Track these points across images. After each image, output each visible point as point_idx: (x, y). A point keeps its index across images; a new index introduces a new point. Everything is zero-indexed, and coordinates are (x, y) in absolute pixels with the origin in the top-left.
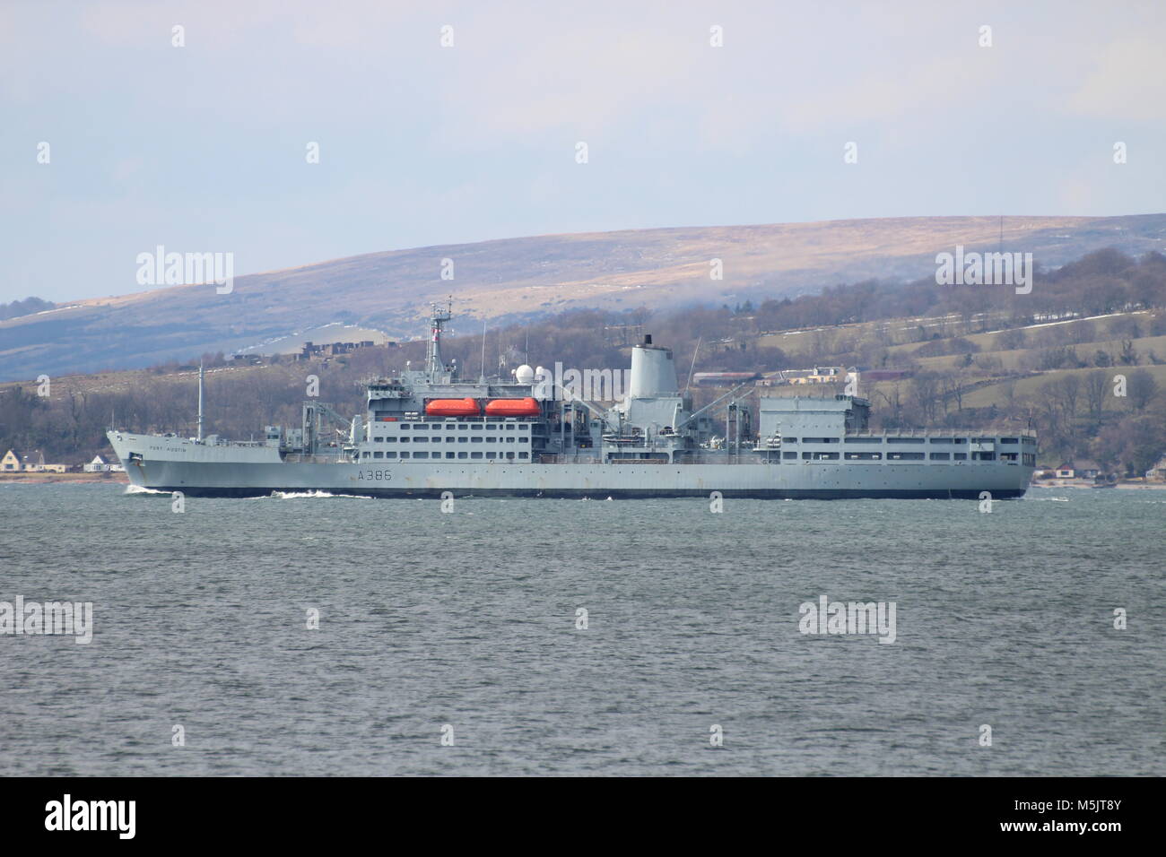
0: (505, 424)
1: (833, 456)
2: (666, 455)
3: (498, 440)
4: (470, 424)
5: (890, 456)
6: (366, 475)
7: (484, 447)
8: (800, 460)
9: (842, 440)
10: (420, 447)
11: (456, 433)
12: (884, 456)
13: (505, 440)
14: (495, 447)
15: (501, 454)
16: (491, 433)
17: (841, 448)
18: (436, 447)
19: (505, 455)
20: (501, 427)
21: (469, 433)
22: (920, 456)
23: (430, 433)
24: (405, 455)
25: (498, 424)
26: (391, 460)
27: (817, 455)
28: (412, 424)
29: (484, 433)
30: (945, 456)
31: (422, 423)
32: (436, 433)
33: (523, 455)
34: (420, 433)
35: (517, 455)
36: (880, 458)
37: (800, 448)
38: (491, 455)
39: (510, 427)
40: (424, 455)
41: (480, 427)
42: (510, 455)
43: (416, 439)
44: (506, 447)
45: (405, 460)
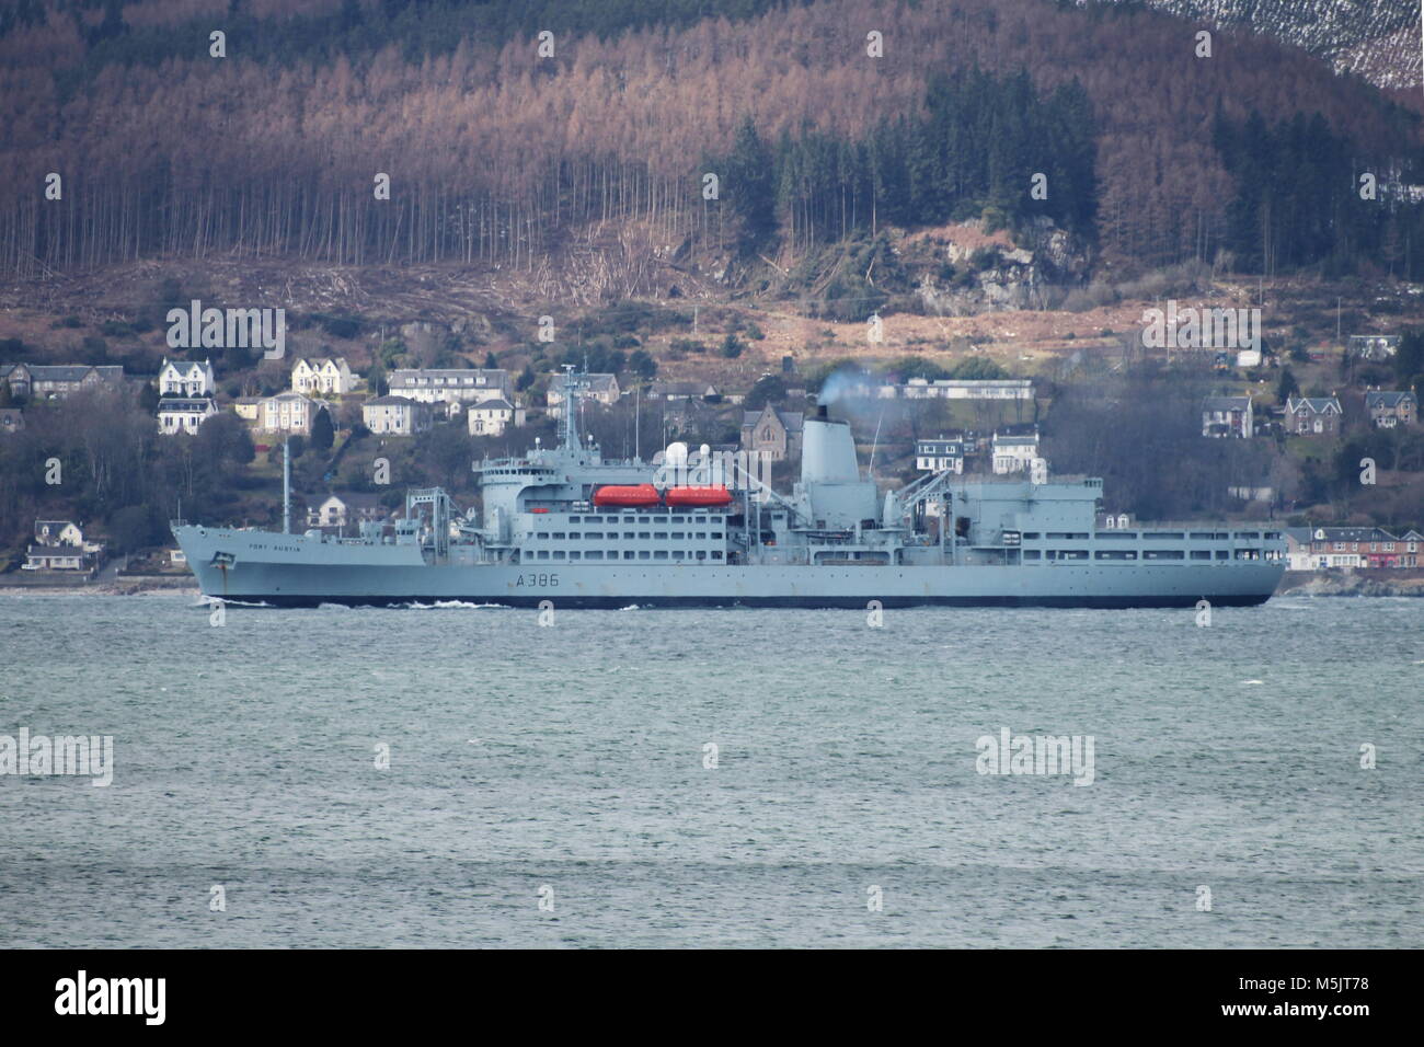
0: (694, 516)
1: (1084, 554)
2: (885, 554)
3: (686, 536)
4: (652, 516)
5: (1146, 554)
6: (527, 580)
7: (670, 545)
8: (1043, 560)
9: (1092, 536)
10: (594, 545)
11: (637, 527)
12: (1140, 555)
13: (694, 535)
14: (683, 545)
15: (690, 553)
16: (678, 528)
17: (1091, 545)
18: (611, 545)
19: (694, 555)
20: (690, 519)
21: (652, 527)
22: (1179, 554)
23: (605, 527)
24: (575, 554)
25: (686, 516)
26: (559, 561)
27: (1062, 553)
28: (582, 516)
29: (670, 527)
30: (1205, 554)
31: (595, 514)
32: (613, 528)
33: (716, 555)
34: (594, 527)
35: (709, 555)
36: (1135, 558)
37: (1042, 545)
38: (679, 554)
39: (701, 520)
40: (599, 554)
41: (664, 520)
42: (701, 555)
43: (588, 535)
44: (696, 545)
45: (575, 561)
